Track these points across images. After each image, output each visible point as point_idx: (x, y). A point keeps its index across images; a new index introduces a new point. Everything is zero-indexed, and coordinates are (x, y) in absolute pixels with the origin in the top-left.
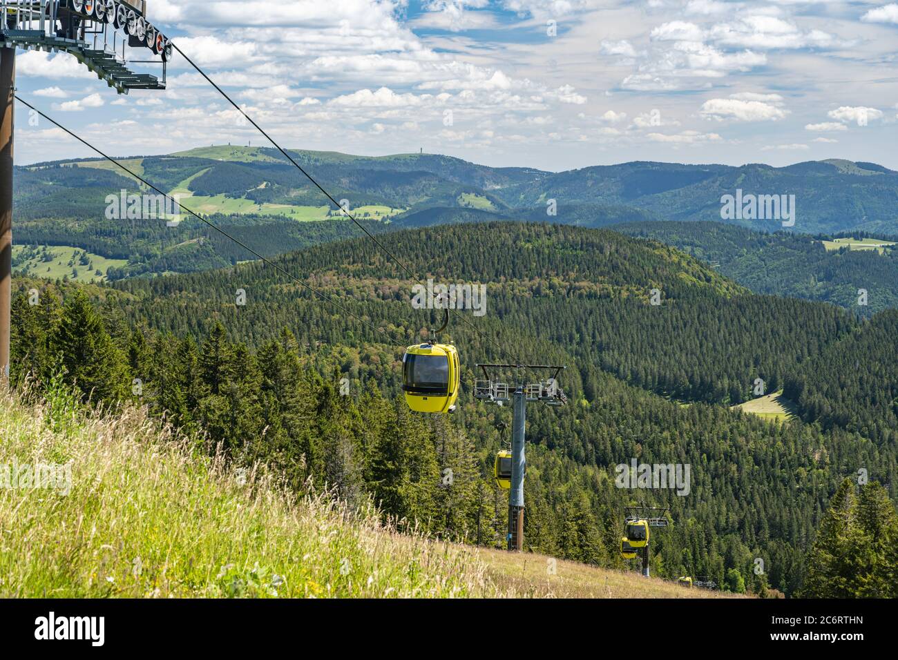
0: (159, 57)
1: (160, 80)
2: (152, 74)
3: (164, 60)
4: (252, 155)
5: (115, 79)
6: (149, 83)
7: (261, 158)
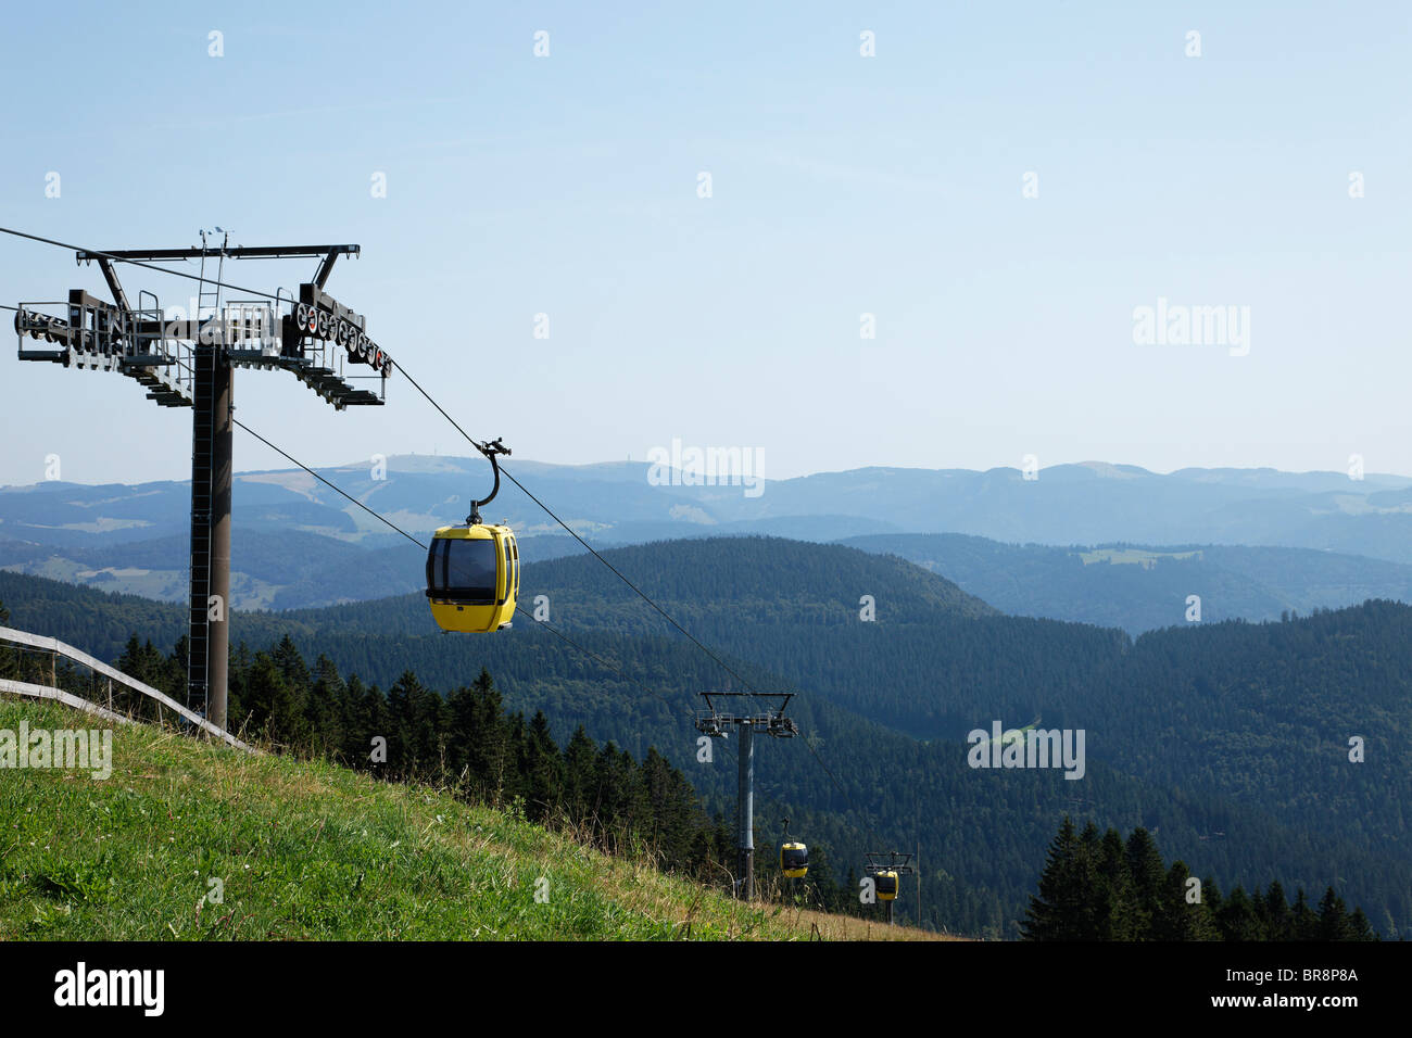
0: (379, 373)
1: (379, 396)
2: (371, 390)
3: (384, 376)
4: (439, 465)
5: (333, 395)
6: (366, 399)
7: (449, 468)
